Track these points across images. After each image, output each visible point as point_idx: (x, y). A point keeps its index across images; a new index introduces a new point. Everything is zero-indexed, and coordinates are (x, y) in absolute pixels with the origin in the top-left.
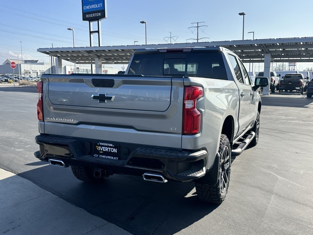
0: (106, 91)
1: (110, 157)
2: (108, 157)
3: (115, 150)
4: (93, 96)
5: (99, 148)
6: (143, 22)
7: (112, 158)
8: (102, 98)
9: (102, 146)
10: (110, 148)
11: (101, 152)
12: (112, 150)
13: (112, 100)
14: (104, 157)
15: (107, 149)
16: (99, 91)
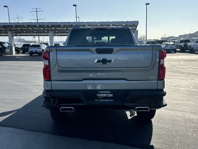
0: (107, 57)
1: (107, 100)
2: (106, 100)
3: (111, 95)
4: (96, 60)
5: (99, 95)
6: (6, 6)
7: (109, 100)
8: (104, 61)
9: (101, 94)
10: (107, 94)
11: (100, 98)
12: (109, 95)
13: (112, 62)
14: (103, 100)
15: (105, 95)
16: (102, 56)
